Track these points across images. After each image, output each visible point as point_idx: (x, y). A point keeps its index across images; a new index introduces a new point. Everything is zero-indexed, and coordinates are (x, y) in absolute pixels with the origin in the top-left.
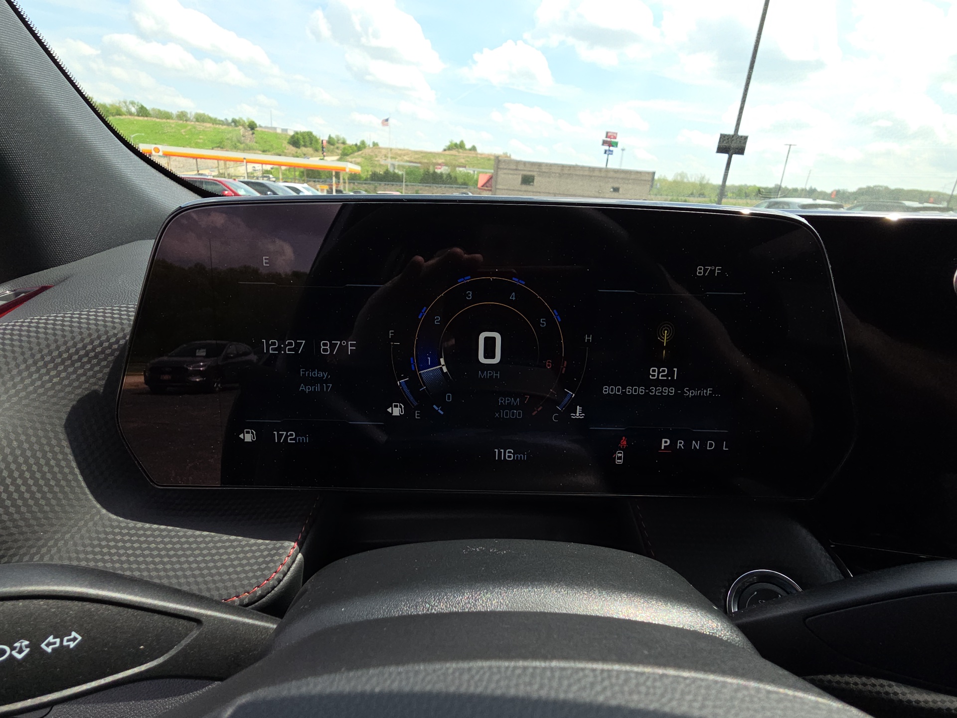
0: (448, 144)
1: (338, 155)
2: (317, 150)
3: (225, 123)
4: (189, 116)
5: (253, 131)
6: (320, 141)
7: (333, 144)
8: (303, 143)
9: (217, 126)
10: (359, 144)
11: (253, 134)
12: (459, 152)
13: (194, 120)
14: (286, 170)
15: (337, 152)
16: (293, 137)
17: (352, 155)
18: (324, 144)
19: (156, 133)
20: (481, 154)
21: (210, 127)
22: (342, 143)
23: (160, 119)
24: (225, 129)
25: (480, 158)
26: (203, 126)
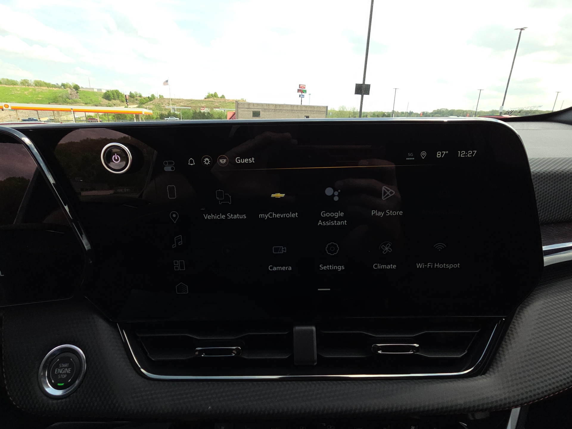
0: (207, 94)
1: (137, 104)
2: (123, 102)
3: (57, 86)
4: (30, 82)
5: (77, 91)
6: (124, 96)
7: (133, 97)
8: (112, 97)
9: (51, 89)
10: (150, 97)
11: (77, 93)
12: (214, 99)
13: (34, 85)
14: (102, 115)
15: (136, 102)
16: (106, 93)
17: (146, 104)
18: (127, 97)
20: (228, 100)
21: (46, 89)
22: (139, 97)
23: (8, 85)
24: (57, 90)
25: (228, 102)
26: (41, 89)
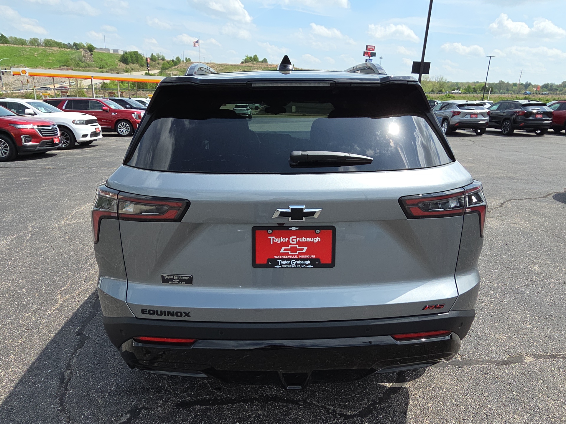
0: (245, 58)
1: (159, 69)
2: (142, 66)
3: (68, 46)
4: (40, 42)
5: (91, 52)
6: (145, 58)
7: (155, 61)
8: (130, 60)
9: (63, 49)
10: (175, 60)
11: (91, 54)
12: (254, 64)
13: (43, 45)
14: (117, 82)
15: (158, 67)
16: (123, 56)
17: (170, 69)
18: (148, 61)
19: (15, 56)
20: (271, 65)
21: (57, 50)
22: (162, 60)
23: (17, 45)
24: (69, 51)
25: (270, 68)
26: (52, 50)
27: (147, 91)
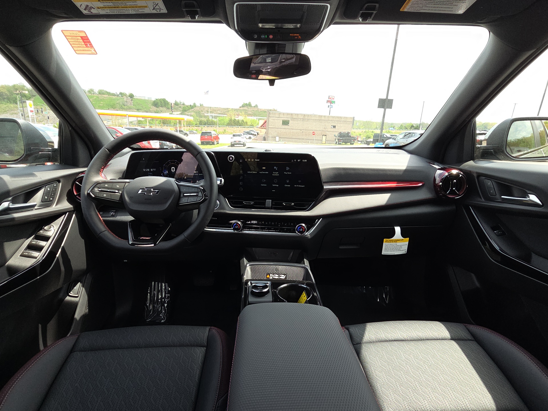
0: (242, 104)
1: (181, 111)
2: (168, 108)
3: (116, 95)
4: (95, 91)
5: (132, 99)
6: (170, 104)
7: (177, 105)
8: (160, 105)
9: (111, 97)
10: (192, 105)
11: (132, 100)
12: (248, 108)
13: (98, 93)
14: (151, 120)
15: (180, 110)
16: (154, 102)
17: (188, 111)
18: (172, 105)
20: (261, 109)
21: (107, 97)
22: (182, 104)
24: (116, 98)
25: (260, 111)
26: (103, 97)
27: (170, 126)
